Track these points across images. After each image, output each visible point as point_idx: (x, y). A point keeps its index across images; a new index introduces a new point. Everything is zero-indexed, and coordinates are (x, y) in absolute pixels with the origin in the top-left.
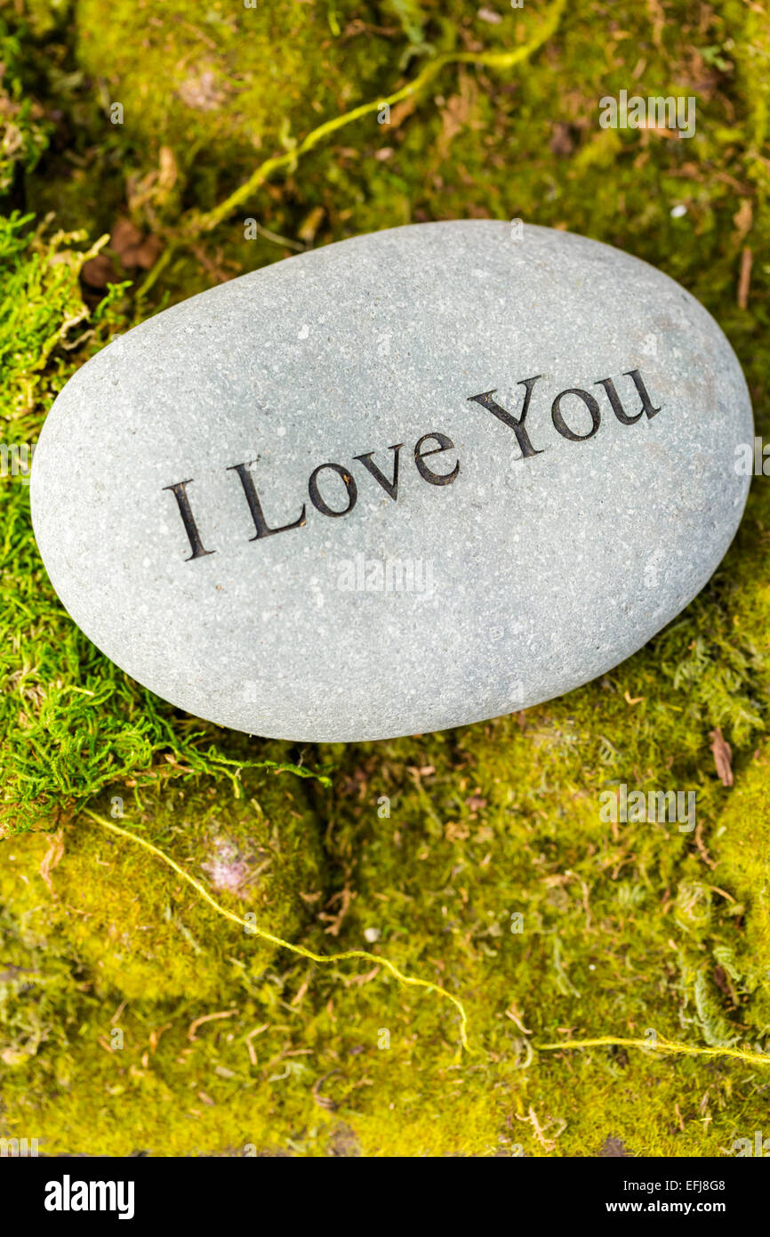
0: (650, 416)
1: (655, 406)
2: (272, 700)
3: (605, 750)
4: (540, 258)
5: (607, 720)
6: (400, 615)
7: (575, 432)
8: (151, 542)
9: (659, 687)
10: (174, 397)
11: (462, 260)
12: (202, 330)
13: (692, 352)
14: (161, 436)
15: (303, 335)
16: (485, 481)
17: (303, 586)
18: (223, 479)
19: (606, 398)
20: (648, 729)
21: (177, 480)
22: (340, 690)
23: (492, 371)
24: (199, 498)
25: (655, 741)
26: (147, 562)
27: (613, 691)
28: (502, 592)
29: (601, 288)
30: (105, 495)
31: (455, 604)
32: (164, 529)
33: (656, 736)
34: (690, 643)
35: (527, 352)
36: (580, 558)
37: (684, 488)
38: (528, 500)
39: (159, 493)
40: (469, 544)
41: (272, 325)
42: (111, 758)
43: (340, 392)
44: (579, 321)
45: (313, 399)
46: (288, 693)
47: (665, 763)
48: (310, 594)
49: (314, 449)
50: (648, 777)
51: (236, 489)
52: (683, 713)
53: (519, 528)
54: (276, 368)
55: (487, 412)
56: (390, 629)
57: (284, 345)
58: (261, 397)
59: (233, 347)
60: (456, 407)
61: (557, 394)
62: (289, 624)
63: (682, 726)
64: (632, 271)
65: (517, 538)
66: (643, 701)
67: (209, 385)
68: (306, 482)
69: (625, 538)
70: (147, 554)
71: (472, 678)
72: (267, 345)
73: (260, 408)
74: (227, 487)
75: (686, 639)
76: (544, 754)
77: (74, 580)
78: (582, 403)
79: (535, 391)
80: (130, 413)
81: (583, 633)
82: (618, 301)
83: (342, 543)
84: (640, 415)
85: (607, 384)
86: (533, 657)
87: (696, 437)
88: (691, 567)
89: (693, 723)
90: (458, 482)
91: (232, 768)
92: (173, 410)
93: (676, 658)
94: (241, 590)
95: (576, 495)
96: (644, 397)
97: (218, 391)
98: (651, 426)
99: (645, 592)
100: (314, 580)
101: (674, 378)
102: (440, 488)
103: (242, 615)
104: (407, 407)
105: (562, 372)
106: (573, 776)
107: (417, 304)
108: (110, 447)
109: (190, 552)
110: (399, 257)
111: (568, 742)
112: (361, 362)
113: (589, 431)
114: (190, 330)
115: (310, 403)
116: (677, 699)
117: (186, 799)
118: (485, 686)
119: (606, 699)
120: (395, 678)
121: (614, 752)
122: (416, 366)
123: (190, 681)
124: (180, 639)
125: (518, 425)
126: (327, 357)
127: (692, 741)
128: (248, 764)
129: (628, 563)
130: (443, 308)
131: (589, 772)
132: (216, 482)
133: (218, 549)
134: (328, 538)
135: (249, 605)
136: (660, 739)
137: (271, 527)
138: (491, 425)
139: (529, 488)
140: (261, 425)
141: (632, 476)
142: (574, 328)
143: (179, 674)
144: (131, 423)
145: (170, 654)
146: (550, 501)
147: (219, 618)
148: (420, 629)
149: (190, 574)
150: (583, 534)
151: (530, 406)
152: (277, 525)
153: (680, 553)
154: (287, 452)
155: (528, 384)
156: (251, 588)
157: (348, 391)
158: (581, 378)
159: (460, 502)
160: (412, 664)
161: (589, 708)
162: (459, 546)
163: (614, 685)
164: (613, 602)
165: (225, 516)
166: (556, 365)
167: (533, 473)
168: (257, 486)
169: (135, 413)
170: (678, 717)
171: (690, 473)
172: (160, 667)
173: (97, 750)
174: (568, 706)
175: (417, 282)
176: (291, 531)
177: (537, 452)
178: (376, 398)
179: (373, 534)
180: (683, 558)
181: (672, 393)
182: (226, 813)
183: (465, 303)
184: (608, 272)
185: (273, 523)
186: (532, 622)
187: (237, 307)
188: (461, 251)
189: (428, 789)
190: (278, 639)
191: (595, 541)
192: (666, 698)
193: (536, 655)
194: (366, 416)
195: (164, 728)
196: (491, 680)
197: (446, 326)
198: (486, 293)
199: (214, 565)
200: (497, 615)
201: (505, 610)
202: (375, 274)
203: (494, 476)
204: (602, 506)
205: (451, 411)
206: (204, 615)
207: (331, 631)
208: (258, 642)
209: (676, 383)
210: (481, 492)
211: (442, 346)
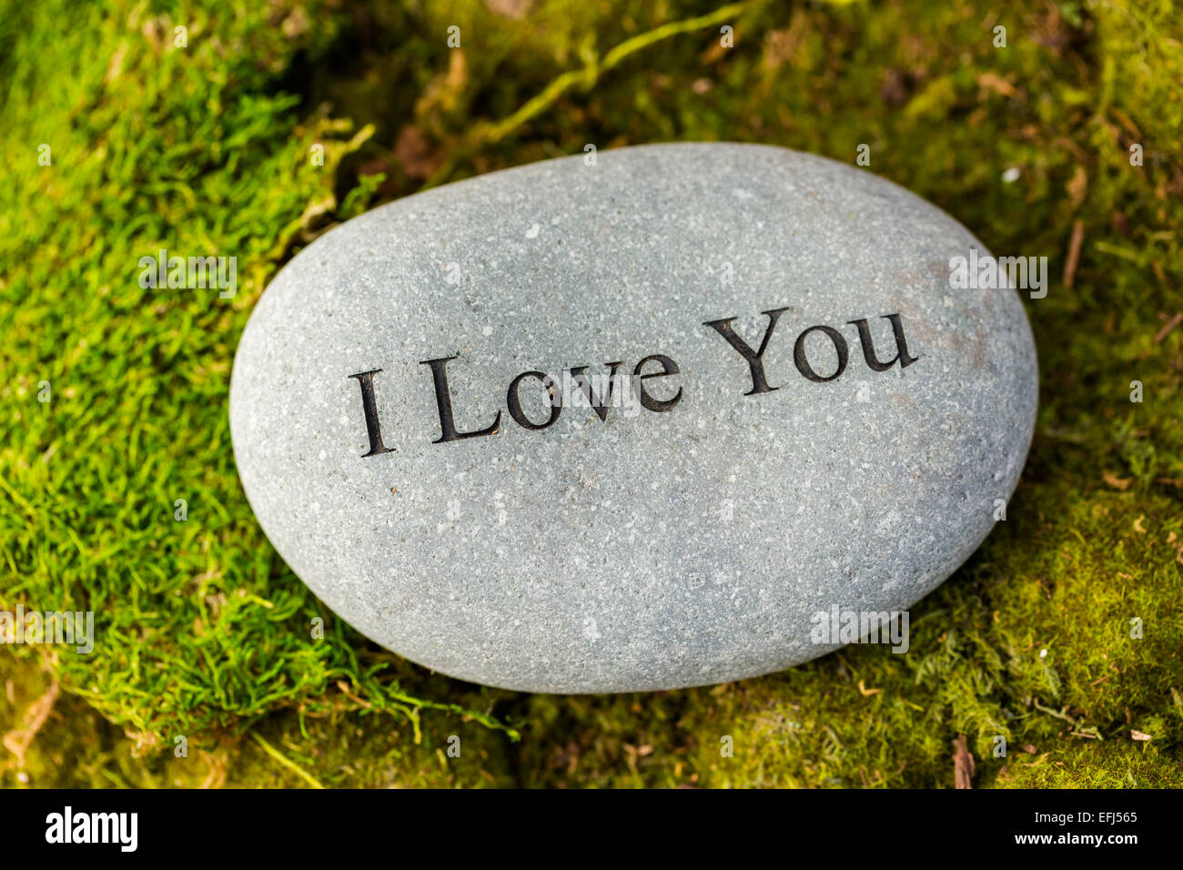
0: (903, 365)
1: (912, 355)
2: (443, 626)
3: (830, 743)
4: (813, 185)
5: (836, 710)
6: (590, 546)
7: (817, 373)
8: (330, 432)
9: (901, 680)
10: (379, 281)
11: (727, 179)
12: (424, 218)
13: (966, 304)
14: (356, 320)
15: (532, 234)
16: (708, 413)
17: (485, 500)
18: (415, 372)
19: (858, 339)
20: (880, 726)
21: (365, 368)
22: (517, 623)
23: (735, 297)
24: (386, 390)
25: (889, 741)
26: (323, 455)
27: (848, 679)
28: (708, 535)
29: (875, 223)
30: (291, 379)
31: (653, 542)
32: (344, 420)
33: (890, 735)
34: (940, 635)
35: (778, 281)
36: (801, 509)
37: (932, 447)
38: (753, 439)
39: (345, 380)
40: (678, 478)
41: (500, 221)
42: (283, 678)
43: (561, 298)
44: (842, 255)
45: (528, 301)
46: (460, 619)
47: (897, 767)
48: (492, 509)
49: (520, 354)
50: (876, 780)
51: (426, 384)
52: (925, 713)
53: (737, 468)
54: (494, 264)
55: (722, 339)
56: (577, 560)
57: (508, 241)
58: (472, 292)
59: (452, 237)
60: (689, 331)
61: (804, 329)
62: (465, 540)
63: (921, 727)
64: (917, 213)
65: (733, 479)
66: (880, 695)
67: (418, 273)
68: (506, 388)
69: (855, 494)
70: (324, 446)
71: (666, 629)
72: (490, 239)
73: (468, 303)
74: (417, 382)
75: (938, 631)
76: (764, 740)
77: (254, 471)
78: (829, 342)
79: (780, 323)
80: (330, 294)
81: (796, 595)
82: (890, 239)
83: (536, 458)
84: (891, 363)
85: (861, 325)
86: (737, 614)
87: (955, 394)
88: (932, 538)
89: (935, 726)
90: (677, 411)
91: (411, 706)
92: (374, 295)
93: (924, 651)
94: (418, 494)
95: (807, 439)
96: (901, 344)
97: (426, 280)
98: (903, 375)
99: (873, 558)
100: (499, 495)
101: (939, 328)
102: (656, 414)
103: (415, 523)
104: (634, 323)
105: (812, 306)
106: (793, 770)
107: (666, 217)
108: (304, 329)
109: (367, 449)
110: (658, 168)
111: (790, 730)
112: (591, 270)
113: (833, 372)
114: (412, 217)
115: (525, 305)
116: (919, 697)
117: (364, 739)
118: (681, 640)
119: (838, 686)
120: (578, 617)
121: (839, 746)
122: (652, 282)
123: (359, 594)
124: (348, 543)
125: (754, 359)
126: (554, 260)
127: (931, 746)
128: (428, 704)
129: (856, 522)
130: (692, 224)
131: (810, 766)
132: (407, 376)
133: (398, 447)
134: (520, 451)
135: (423, 513)
136: (894, 739)
137: (458, 430)
138: (724, 354)
139: (756, 426)
140: (466, 321)
141: (873, 427)
142: (835, 262)
143: (348, 584)
144: (329, 304)
145: (340, 561)
146: (777, 444)
147: (391, 524)
148: (610, 564)
149: (366, 471)
150: (808, 484)
151: (771, 339)
152: (466, 429)
153: (919, 520)
154: (489, 353)
155: (773, 315)
156: (428, 495)
157: (570, 299)
158: (833, 315)
159: (677, 431)
160: (599, 602)
161: (818, 694)
162: (666, 480)
163: (850, 673)
164: (835, 564)
165: (411, 413)
166: (808, 298)
167: (763, 411)
168: (450, 385)
169: (336, 294)
170: (918, 717)
171: (942, 432)
172: (330, 575)
173: (269, 667)
174: (795, 690)
175: (670, 194)
176: (480, 438)
177: (771, 389)
178: (601, 309)
179: (573, 454)
180: (922, 526)
181: (934, 343)
182: (407, 761)
183: (719, 222)
184: (887, 210)
185: (461, 426)
186: (739, 573)
187: (469, 199)
188: (728, 169)
189: (642, 770)
190: (452, 554)
191: (821, 493)
192: (906, 695)
193: (742, 611)
194: (586, 327)
195: (346, 654)
196: (688, 634)
197: (692, 243)
198: (745, 215)
199: (392, 465)
200: (700, 560)
201: (708, 555)
202: (627, 181)
203: (719, 410)
204: (833, 455)
205: (683, 334)
206: (376, 518)
207: (512, 554)
208: (430, 556)
209: (941, 333)
210: (702, 424)
211: (685, 264)
